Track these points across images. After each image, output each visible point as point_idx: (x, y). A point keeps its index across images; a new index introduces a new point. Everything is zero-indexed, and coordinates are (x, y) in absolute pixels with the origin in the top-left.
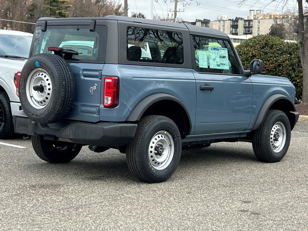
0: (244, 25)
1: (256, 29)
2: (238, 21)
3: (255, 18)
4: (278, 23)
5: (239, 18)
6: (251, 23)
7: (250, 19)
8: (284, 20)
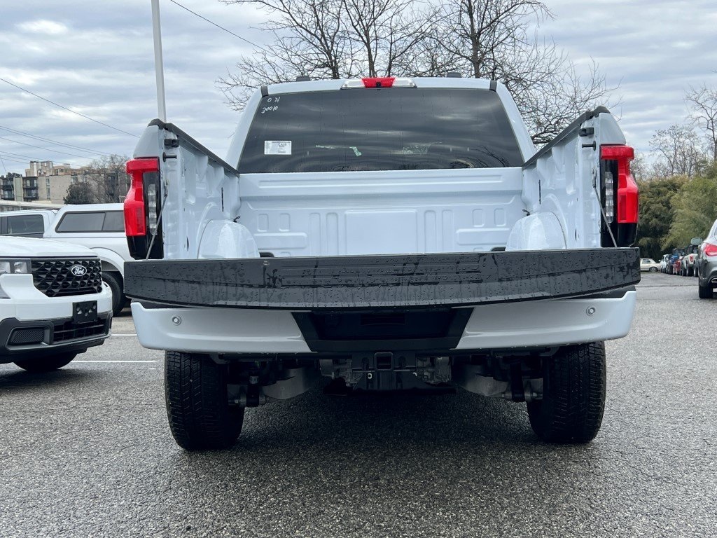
0: (23, 185)
1: (45, 191)
2: (12, 180)
3: (40, 174)
4: (80, 181)
5: (14, 174)
6: (35, 182)
7: (32, 176)
8: (87, 176)
